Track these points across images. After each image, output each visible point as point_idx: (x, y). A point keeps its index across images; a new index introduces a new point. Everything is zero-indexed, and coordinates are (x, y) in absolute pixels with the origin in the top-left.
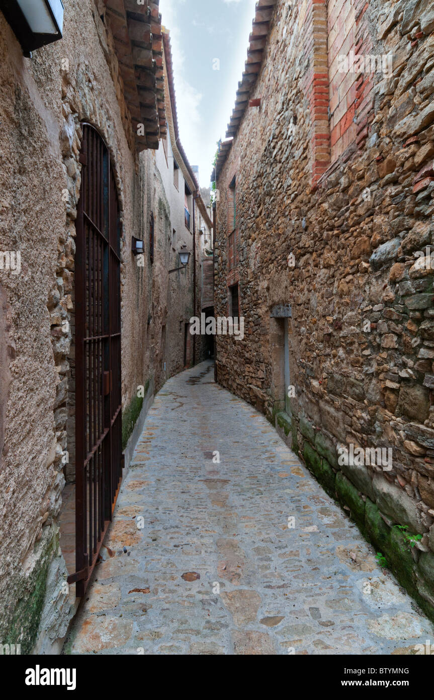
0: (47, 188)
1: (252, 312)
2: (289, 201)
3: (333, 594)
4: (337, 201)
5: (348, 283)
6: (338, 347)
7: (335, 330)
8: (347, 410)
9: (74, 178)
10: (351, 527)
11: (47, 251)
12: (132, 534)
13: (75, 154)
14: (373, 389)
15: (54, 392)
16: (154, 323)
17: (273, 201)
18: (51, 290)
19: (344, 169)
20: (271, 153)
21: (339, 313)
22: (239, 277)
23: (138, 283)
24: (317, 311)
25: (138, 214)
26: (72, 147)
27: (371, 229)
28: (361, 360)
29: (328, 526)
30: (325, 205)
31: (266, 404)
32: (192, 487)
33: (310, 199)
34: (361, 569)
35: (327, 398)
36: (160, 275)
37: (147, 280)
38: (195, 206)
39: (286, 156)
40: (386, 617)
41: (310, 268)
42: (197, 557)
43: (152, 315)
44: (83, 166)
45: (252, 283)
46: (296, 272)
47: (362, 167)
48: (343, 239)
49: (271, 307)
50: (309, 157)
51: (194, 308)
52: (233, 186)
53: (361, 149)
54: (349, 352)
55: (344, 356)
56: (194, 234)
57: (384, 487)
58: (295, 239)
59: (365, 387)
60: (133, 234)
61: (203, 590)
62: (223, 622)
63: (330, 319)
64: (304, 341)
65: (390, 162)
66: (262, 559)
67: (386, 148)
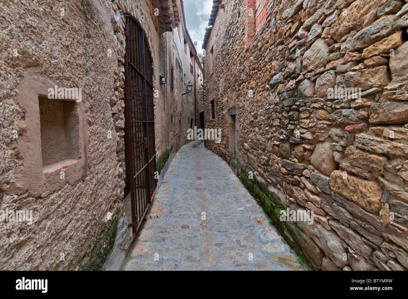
0: (105, 46)
1: (220, 113)
2: (236, 57)
3: (247, 235)
4: (256, 55)
5: (260, 96)
6: (255, 127)
7: (255, 119)
8: (258, 156)
9: (122, 43)
10: (259, 208)
11: (107, 77)
12: (161, 210)
13: (122, 31)
14: (269, 145)
15: (116, 144)
16: (175, 118)
17: (229, 57)
18: (111, 97)
19: (260, 38)
20: (229, 33)
21: (256, 110)
22: (215, 96)
23: (165, 99)
24: (247, 111)
25: (163, 65)
26: (119, 27)
27: (271, 68)
28: (265, 132)
29: (249, 207)
30: (252, 58)
31: (227, 156)
32: (189, 191)
33: (245, 55)
34: (261, 225)
35: (251, 151)
36: (177, 96)
37: (170, 98)
38: (196, 62)
39: (235, 34)
40: (269, 244)
41: (244, 90)
42: (189, 219)
43: (173, 115)
44: (127, 37)
45: (220, 99)
46: (239, 93)
47: (268, 37)
48: (259, 74)
49: (229, 110)
50: (245, 33)
51: (195, 112)
52: (212, 51)
53: (268, 27)
54: (260, 129)
55: (258, 131)
56: (195, 76)
57: (272, 189)
58: (238, 76)
59: (266, 145)
60: (160, 74)
61: (190, 232)
62: (197, 245)
63: (253, 114)
64: (242, 125)
65: (280, 33)
66: (217, 221)
67: (278, 26)
